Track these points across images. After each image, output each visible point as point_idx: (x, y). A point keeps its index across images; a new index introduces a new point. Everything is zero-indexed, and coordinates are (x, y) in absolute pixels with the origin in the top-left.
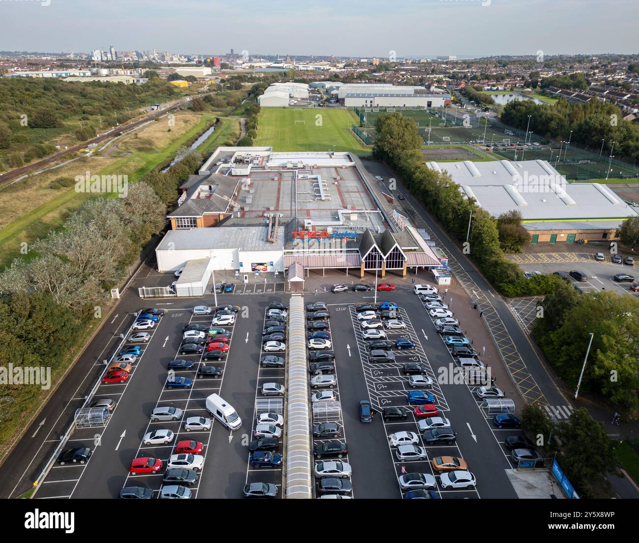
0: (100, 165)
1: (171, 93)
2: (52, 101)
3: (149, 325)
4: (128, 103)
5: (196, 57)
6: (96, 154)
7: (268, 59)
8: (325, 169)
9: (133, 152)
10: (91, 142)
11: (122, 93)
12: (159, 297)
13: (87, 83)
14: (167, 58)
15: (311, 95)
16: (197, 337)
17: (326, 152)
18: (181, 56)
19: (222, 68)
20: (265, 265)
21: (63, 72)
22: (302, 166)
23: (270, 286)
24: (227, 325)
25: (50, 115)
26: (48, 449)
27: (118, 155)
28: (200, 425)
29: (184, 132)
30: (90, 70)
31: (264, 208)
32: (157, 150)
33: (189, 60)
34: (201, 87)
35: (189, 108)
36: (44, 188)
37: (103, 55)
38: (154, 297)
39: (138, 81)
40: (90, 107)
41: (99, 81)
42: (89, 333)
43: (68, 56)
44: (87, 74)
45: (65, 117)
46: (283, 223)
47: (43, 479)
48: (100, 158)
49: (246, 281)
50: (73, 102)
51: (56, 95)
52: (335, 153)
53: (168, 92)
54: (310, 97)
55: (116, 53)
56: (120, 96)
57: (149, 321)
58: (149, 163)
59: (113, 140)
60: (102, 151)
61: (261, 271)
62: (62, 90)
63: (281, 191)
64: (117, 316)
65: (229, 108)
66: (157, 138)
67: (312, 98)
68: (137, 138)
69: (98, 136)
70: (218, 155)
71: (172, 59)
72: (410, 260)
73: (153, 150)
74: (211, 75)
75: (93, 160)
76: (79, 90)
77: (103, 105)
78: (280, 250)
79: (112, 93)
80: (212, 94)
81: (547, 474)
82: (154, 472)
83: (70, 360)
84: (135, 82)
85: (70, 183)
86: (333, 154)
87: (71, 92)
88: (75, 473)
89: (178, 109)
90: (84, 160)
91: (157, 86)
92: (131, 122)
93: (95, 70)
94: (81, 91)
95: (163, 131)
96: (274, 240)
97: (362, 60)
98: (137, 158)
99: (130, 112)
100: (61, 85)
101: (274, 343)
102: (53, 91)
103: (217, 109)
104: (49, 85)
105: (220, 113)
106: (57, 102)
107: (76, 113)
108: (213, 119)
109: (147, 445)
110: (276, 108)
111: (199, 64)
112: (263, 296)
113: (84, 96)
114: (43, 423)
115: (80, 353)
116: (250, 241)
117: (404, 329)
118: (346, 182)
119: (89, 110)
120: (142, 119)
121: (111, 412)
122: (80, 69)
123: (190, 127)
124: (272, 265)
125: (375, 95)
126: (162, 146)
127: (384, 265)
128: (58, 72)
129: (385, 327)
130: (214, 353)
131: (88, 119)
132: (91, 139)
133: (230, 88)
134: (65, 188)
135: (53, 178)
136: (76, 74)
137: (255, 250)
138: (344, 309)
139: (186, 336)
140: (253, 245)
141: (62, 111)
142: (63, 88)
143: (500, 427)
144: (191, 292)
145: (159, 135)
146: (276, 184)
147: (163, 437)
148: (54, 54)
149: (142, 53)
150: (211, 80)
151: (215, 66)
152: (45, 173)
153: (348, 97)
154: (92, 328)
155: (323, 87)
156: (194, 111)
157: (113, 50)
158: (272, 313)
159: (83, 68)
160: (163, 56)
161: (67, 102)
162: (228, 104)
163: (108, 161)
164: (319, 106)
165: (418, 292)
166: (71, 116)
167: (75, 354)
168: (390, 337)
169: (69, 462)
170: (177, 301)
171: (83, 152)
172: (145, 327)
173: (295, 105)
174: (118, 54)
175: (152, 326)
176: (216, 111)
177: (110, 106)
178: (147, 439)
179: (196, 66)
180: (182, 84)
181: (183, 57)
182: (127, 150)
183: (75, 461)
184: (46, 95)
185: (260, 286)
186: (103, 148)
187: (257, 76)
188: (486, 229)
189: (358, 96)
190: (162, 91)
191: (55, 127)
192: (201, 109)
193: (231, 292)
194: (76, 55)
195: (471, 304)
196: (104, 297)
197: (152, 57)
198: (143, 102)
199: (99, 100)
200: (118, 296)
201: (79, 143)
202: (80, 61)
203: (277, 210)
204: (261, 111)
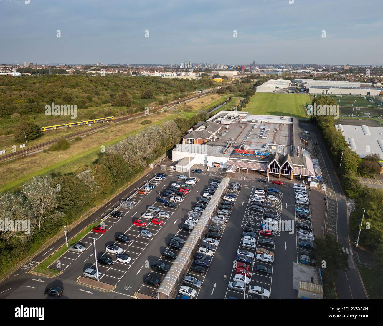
0: (165, 116)
1: (211, 84)
2: (153, 87)
3: (160, 179)
4: (188, 89)
5: (233, 66)
6: (165, 111)
7: (275, 67)
8: (273, 124)
9: (182, 111)
10: (165, 106)
11: (187, 84)
12: (168, 170)
13: (172, 79)
14: (218, 67)
15: (291, 86)
16: (177, 186)
17: (279, 116)
18: (225, 66)
19: (245, 72)
20: (219, 164)
21: (164, 74)
22: (260, 122)
23: (217, 173)
24: (191, 185)
25: (151, 93)
26: (109, 212)
27: (175, 112)
28: (164, 215)
29: (210, 104)
30: (177, 73)
31: (229, 139)
32: (193, 111)
33: (229, 67)
34: (229, 82)
35: (217, 92)
36: (139, 124)
37: (186, 66)
38: (166, 170)
39: (198, 78)
40: (170, 90)
41: (178, 78)
42: (136, 179)
43: (169, 66)
44: (175, 75)
45: (157, 94)
46: (234, 146)
47: (105, 220)
48: (166, 113)
49: (208, 170)
50: (163, 87)
51: (156, 84)
52: (284, 117)
53: (210, 84)
54: (289, 88)
55: (192, 64)
56: (185, 85)
57: (160, 178)
58: (188, 117)
59: (175, 106)
60: (168, 110)
61: (217, 167)
62: (160, 82)
63: (243, 132)
64: (149, 175)
65: (239, 93)
66: (195, 106)
67: (290, 89)
68: (186, 105)
69: (169, 103)
70: (220, 115)
71: (220, 67)
72: (295, 171)
73: (192, 111)
74: (236, 75)
75: (163, 114)
76: (167, 82)
77: (176, 89)
78: (227, 157)
79: (182, 84)
80: (233, 85)
81: (315, 270)
82: (142, 226)
83: (127, 186)
84: (196, 79)
85: (150, 122)
86: (283, 117)
87: (163, 83)
88: (116, 221)
89: (212, 92)
90: (159, 113)
91: (205, 81)
92: (186, 98)
93: (179, 73)
94: (168, 83)
95: (199, 103)
96: (226, 153)
97: (338, 67)
98: (183, 115)
99: (187, 93)
100: (160, 80)
101: (208, 194)
102: (156, 82)
103: (232, 93)
104: (155, 80)
105: (233, 95)
106: (156, 87)
107: (162, 92)
108: (228, 98)
109: (143, 218)
110: (265, 93)
111: (233, 70)
112: (213, 177)
113: (169, 85)
114: (110, 204)
115: (131, 185)
116: (214, 152)
117: (276, 201)
118: (282, 131)
119: (169, 91)
120: (192, 97)
121: (134, 205)
122: (173, 73)
123: (214, 101)
124: (222, 164)
125: (330, 87)
126: (197, 110)
127: (280, 171)
128: (162, 74)
129: (267, 198)
130: (181, 193)
131: (167, 96)
132: (166, 105)
133: (243, 82)
134: (147, 124)
135: (143, 120)
136: (169, 75)
137: (215, 156)
138: (250, 188)
139: (172, 185)
140: (215, 154)
141: (156, 92)
142: (160, 81)
143: (302, 247)
144: (182, 170)
145: (196, 104)
146: (241, 129)
147: (149, 216)
148: (163, 65)
149: (205, 64)
150: (236, 78)
151: (241, 70)
152: (141, 117)
153: (311, 87)
154: (138, 177)
155: (301, 82)
156: (219, 94)
157: (191, 63)
158: (213, 183)
159: (174, 72)
160: (216, 66)
161: (160, 88)
162: (239, 91)
163: (169, 115)
164: (292, 92)
165: (294, 187)
166: (161, 94)
167: (129, 185)
168: (267, 203)
169: (114, 216)
170: (175, 173)
171: (160, 110)
172: (158, 180)
173: (278, 92)
174: (193, 65)
175: (161, 180)
176: (231, 94)
177: (179, 90)
178: (143, 216)
179: (231, 70)
180: (219, 80)
181: (226, 66)
182: (179, 111)
183: (116, 216)
184: (152, 84)
185: (213, 173)
186: (169, 109)
187: (262, 76)
188: (348, 160)
189: (318, 87)
190: (207, 84)
191: (152, 99)
192: (223, 93)
193: (199, 173)
194: (173, 65)
195: (323, 197)
196: (143, 163)
197: (210, 66)
198: (195, 89)
199: (175, 87)
200: (152, 168)
201: (160, 106)
202: (174, 68)
203: (235, 140)
204: (255, 94)
